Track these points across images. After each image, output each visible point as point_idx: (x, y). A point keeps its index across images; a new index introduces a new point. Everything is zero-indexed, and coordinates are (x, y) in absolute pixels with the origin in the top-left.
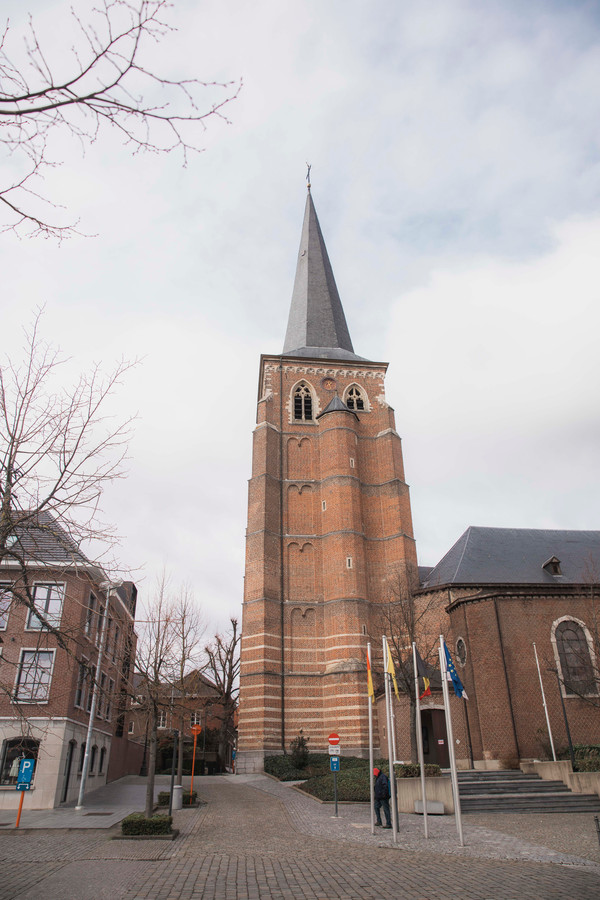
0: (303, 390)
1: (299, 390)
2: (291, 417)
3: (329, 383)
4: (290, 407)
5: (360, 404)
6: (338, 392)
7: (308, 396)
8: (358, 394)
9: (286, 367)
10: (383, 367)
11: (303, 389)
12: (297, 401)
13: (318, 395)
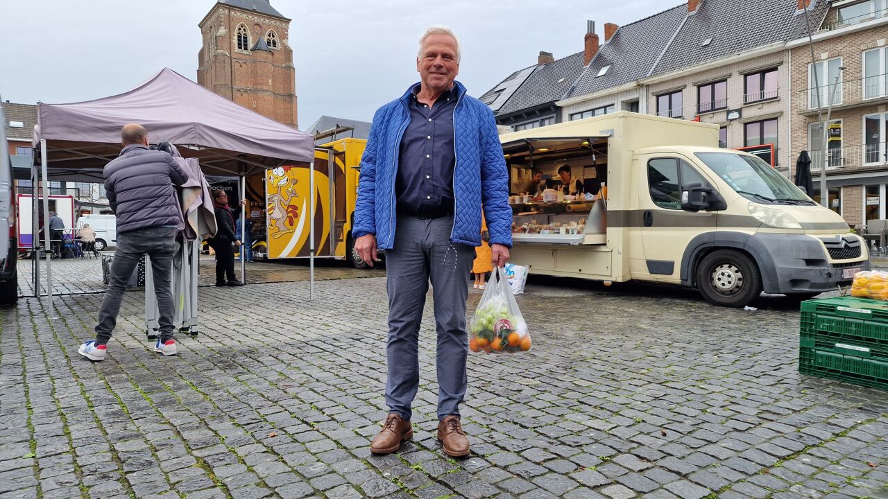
0: (242, 30)
1: (240, 29)
2: (236, 46)
3: (257, 27)
4: (235, 41)
5: (274, 44)
6: (262, 34)
7: (245, 34)
8: (273, 37)
9: (232, 13)
10: (288, 21)
11: (242, 28)
12: (239, 37)
13: (251, 35)
